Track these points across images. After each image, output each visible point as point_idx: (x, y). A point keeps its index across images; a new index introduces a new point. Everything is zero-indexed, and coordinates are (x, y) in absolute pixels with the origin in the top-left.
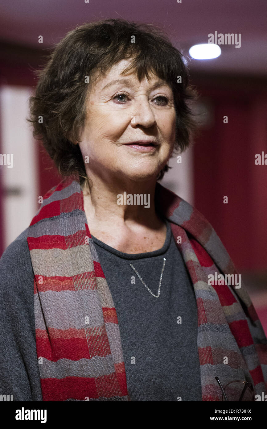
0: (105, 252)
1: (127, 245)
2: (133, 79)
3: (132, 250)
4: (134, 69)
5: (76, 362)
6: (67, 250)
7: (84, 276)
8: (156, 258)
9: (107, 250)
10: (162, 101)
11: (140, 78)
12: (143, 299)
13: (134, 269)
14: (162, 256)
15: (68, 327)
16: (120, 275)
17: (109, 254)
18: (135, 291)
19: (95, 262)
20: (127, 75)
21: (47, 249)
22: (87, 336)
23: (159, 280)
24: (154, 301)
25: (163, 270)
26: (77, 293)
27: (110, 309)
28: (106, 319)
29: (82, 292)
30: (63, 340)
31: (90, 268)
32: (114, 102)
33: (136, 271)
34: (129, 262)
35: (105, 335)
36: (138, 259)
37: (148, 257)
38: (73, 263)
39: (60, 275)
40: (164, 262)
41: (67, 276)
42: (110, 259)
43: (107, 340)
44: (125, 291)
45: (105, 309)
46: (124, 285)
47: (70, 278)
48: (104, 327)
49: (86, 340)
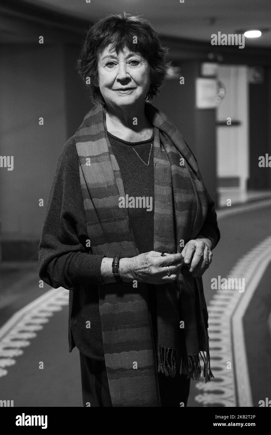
0: (118, 142)
1: (131, 138)
2: (114, 54)
3: (134, 141)
4: (114, 49)
5: (101, 200)
6: (95, 142)
7: (104, 154)
8: (147, 144)
9: (119, 141)
10: (135, 63)
11: (118, 53)
12: (140, 166)
13: (134, 150)
14: (150, 143)
15: (96, 181)
16: (127, 155)
17: (121, 143)
18: (135, 162)
19: (109, 147)
20: (111, 53)
21: (84, 142)
22: (106, 186)
23: (149, 156)
24: (146, 167)
25: (151, 150)
26: (100, 164)
27: (118, 171)
28: (116, 177)
29: (102, 163)
30: (94, 189)
31: (107, 150)
32: (108, 67)
33: (136, 152)
34: (132, 147)
35: (116, 184)
36: (137, 145)
37: (142, 144)
38: (98, 148)
39: (91, 155)
40: (152, 146)
41: (94, 155)
42: (121, 146)
43: (117, 187)
44: (129, 163)
45: (115, 171)
46: (129, 159)
47: (96, 156)
48: (115, 180)
49: (105, 188)
